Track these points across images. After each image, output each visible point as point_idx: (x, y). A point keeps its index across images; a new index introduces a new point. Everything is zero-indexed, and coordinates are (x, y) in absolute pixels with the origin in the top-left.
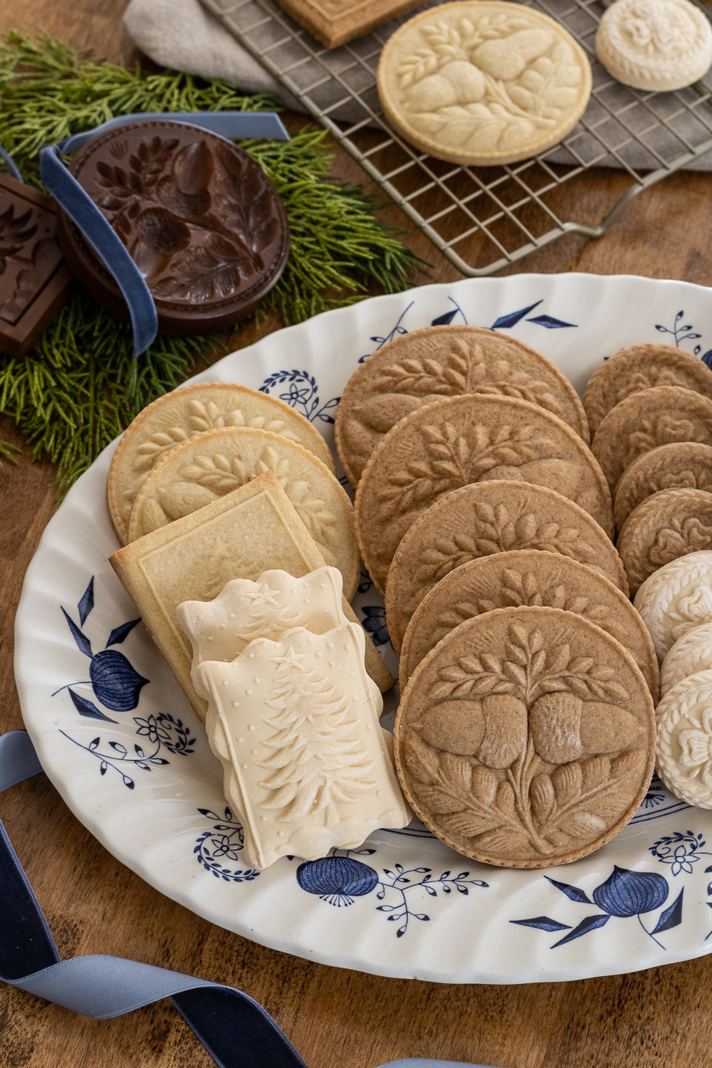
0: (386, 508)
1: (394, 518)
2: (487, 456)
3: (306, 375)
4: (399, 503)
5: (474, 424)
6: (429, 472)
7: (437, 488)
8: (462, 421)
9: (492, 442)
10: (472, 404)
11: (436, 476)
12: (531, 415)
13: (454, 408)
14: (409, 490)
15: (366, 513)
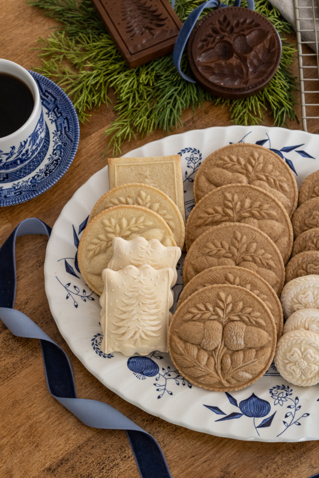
0: (200, 222)
1: (202, 226)
2: (247, 212)
3: (199, 152)
4: (205, 221)
5: (246, 197)
6: (222, 212)
7: (223, 219)
8: (242, 195)
9: (251, 207)
10: (248, 189)
11: (224, 214)
12: (271, 200)
13: (241, 188)
14: (211, 217)
15: (192, 221)
